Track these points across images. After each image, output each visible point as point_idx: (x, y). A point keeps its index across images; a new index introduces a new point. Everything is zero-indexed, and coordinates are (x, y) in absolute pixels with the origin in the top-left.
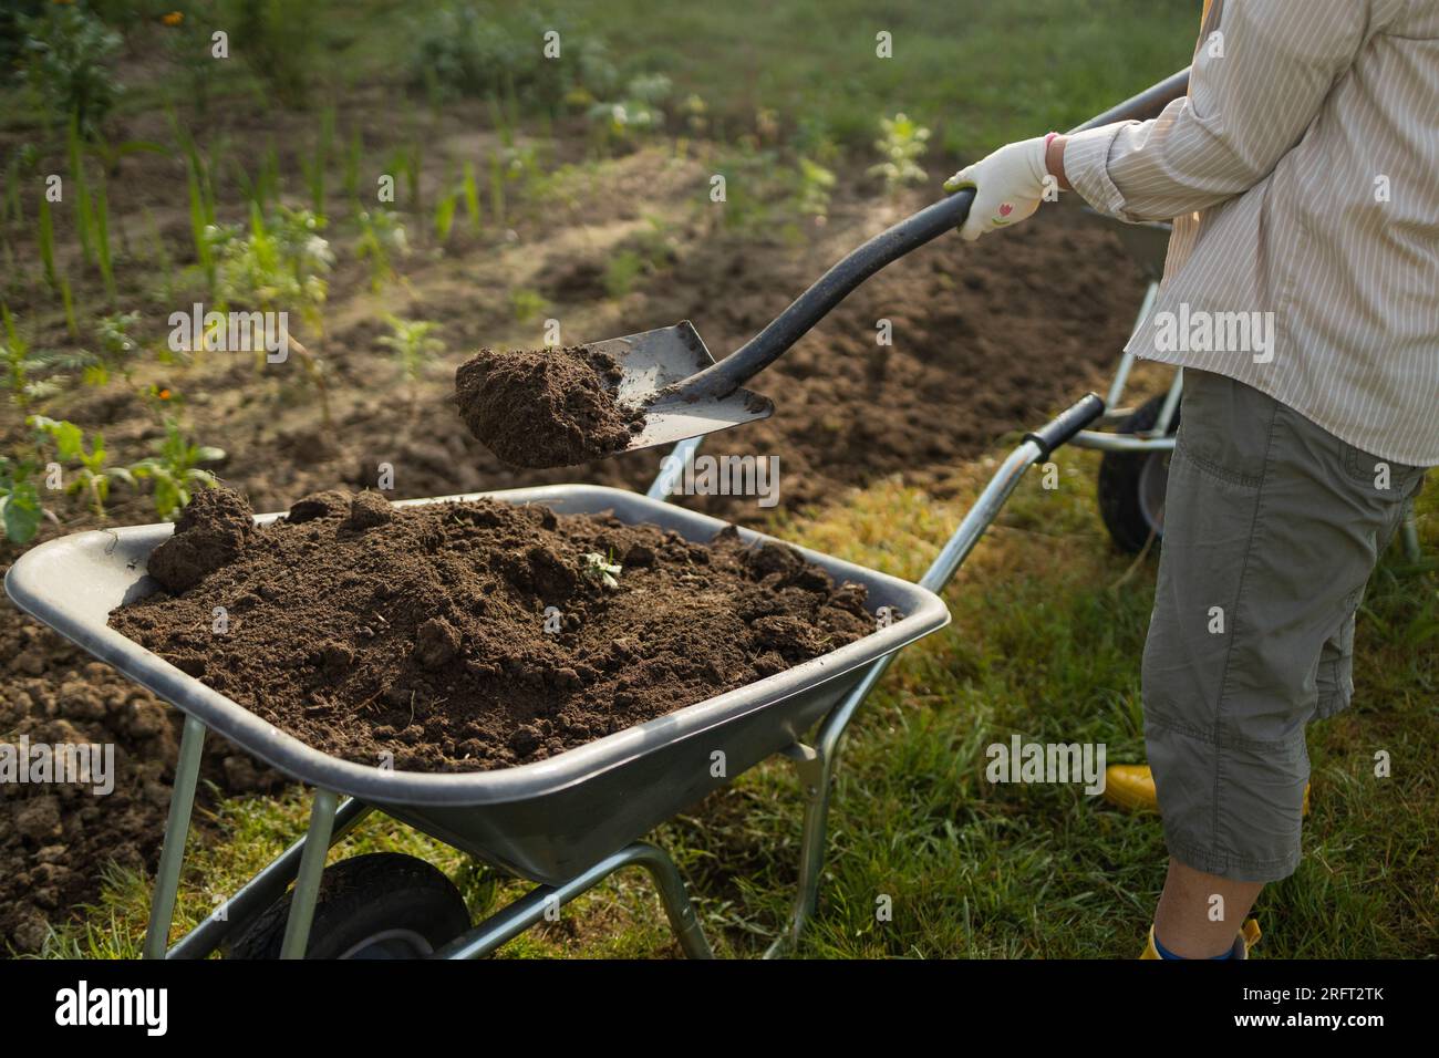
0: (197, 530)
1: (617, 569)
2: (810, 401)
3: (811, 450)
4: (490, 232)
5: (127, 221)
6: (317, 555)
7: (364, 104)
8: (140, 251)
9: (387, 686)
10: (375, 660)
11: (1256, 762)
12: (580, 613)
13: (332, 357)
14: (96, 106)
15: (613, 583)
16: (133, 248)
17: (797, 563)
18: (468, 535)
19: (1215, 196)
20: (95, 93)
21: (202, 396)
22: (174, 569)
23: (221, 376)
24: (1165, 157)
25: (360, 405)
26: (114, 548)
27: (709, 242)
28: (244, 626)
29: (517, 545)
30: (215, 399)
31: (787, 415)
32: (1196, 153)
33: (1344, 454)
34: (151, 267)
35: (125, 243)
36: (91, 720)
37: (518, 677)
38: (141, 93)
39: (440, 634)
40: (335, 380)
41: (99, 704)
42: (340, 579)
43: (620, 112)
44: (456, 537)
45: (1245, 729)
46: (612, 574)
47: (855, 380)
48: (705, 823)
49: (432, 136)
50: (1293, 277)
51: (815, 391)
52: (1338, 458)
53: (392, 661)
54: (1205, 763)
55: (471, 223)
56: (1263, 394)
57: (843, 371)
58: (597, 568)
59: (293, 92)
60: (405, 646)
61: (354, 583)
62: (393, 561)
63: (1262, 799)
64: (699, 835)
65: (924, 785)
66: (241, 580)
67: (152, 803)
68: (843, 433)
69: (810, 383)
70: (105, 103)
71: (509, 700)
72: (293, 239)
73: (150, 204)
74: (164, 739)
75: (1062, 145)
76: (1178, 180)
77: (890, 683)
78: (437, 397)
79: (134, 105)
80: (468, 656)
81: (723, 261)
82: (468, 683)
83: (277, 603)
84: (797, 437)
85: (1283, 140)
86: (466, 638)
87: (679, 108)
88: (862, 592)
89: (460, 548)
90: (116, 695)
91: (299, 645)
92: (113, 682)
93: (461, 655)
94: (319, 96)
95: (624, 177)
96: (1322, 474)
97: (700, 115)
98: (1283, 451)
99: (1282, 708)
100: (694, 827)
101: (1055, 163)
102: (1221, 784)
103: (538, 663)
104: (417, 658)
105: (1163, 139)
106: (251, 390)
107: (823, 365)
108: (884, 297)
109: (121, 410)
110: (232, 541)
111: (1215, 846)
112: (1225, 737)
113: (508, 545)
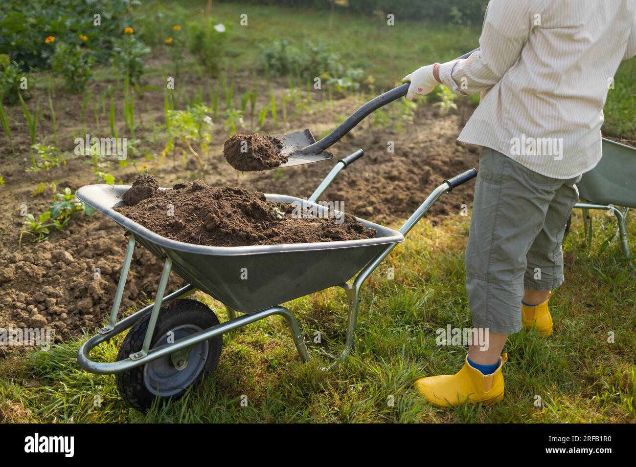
0: (139, 186)
1: (283, 213)
2: (394, 189)
3: (391, 206)
4: (280, 124)
5: (143, 115)
6: (178, 197)
7: (241, 77)
8: (147, 125)
9: (193, 234)
10: (191, 227)
11: (501, 288)
12: (267, 225)
13: (212, 164)
14: (137, 73)
15: (281, 217)
16: (144, 124)
17: (353, 221)
18: (231, 196)
19: (488, 86)
20: (137, 69)
21: (162, 175)
22: (131, 198)
23: (170, 169)
24: (470, 71)
25: (219, 180)
26: (113, 190)
27: (367, 131)
28: (150, 214)
29: (248, 201)
30: (167, 177)
31: (384, 193)
32: (479, 70)
33: (529, 173)
34: (150, 130)
35: (141, 122)
36: (107, 274)
37: (237, 236)
38: (156, 70)
39: (212, 219)
40: (211, 172)
41: (110, 269)
42: (184, 203)
43: (340, 82)
44: (227, 196)
45: (497, 275)
46: (281, 215)
47: (415, 183)
48: (319, 322)
49: (265, 89)
50: (509, 111)
51: (398, 185)
52: (527, 174)
53: (196, 227)
54: (483, 288)
55: (272, 121)
56: (501, 153)
57: (411, 179)
58: (275, 212)
59: (213, 71)
60: (201, 223)
61: (188, 204)
62: (202, 199)
63: (504, 303)
64: (316, 326)
65: (403, 313)
66: (152, 203)
67: (125, 305)
68: (405, 201)
69: (396, 183)
70: (141, 72)
71: (233, 242)
72: (199, 116)
73: (153, 109)
74: (131, 284)
75: (439, 67)
76: (474, 79)
77: (399, 281)
78: (249, 179)
79: (152, 75)
80: (221, 227)
81: (371, 138)
82: (220, 236)
83: (162, 209)
84: (386, 201)
85: (507, 66)
86: (222, 222)
87: (365, 82)
88: (374, 231)
89: (228, 200)
90: (116, 267)
91: (167, 220)
92: (115, 262)
93: (219, 227)
94: (224, 74)
95: (338, 107)
96: (521, 179)
97: (372, 84)
98: (508, 172)
99: (510, 268)
100: (315, 323)
101: (436, 74)
102: (489, 296)
103: (244, 232)
104: (204, 227)
105: (469, 65)
106: (180, 174)
107: (403, 177)
108: (433, 153)
109: (132, 178)
110: (151, 191)
111: (487, 320)
112: (491, 279)
113: (245, 200)
